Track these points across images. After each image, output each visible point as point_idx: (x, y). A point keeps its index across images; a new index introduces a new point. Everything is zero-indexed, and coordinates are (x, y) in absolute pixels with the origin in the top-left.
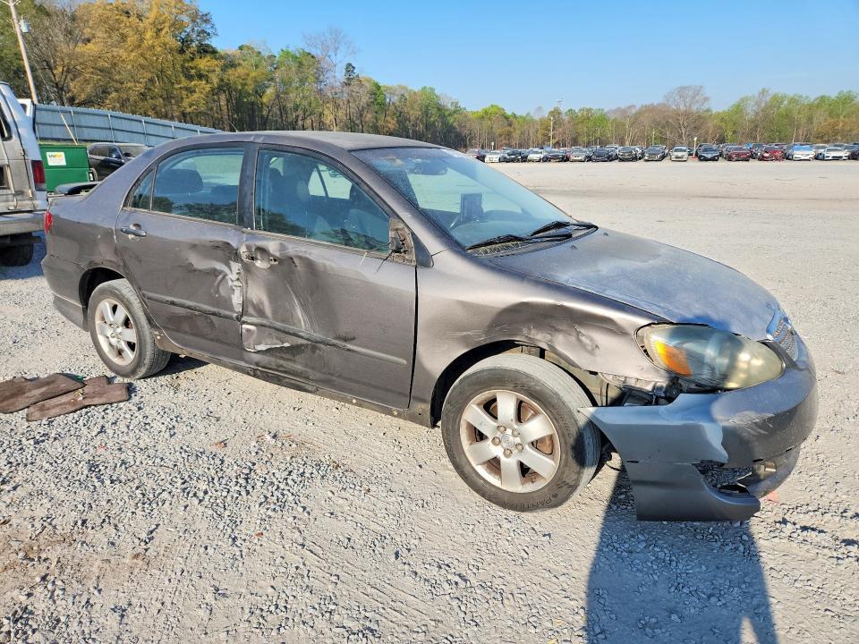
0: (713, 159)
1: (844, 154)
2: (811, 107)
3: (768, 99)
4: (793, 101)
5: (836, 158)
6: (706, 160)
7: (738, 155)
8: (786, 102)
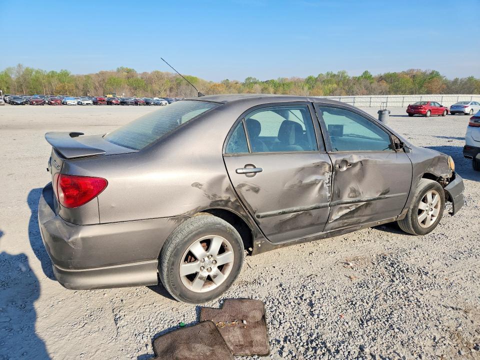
0: (22, 104)
1: (90, 102)
2: (48, 76)
3: (24, 70)
4: (37, 72)
5: (87, 104)
6: (17, 104)
7: (37, 102)
8: (34, 73)
